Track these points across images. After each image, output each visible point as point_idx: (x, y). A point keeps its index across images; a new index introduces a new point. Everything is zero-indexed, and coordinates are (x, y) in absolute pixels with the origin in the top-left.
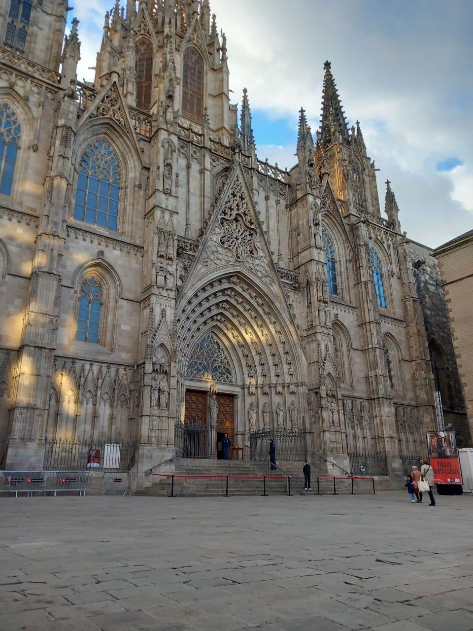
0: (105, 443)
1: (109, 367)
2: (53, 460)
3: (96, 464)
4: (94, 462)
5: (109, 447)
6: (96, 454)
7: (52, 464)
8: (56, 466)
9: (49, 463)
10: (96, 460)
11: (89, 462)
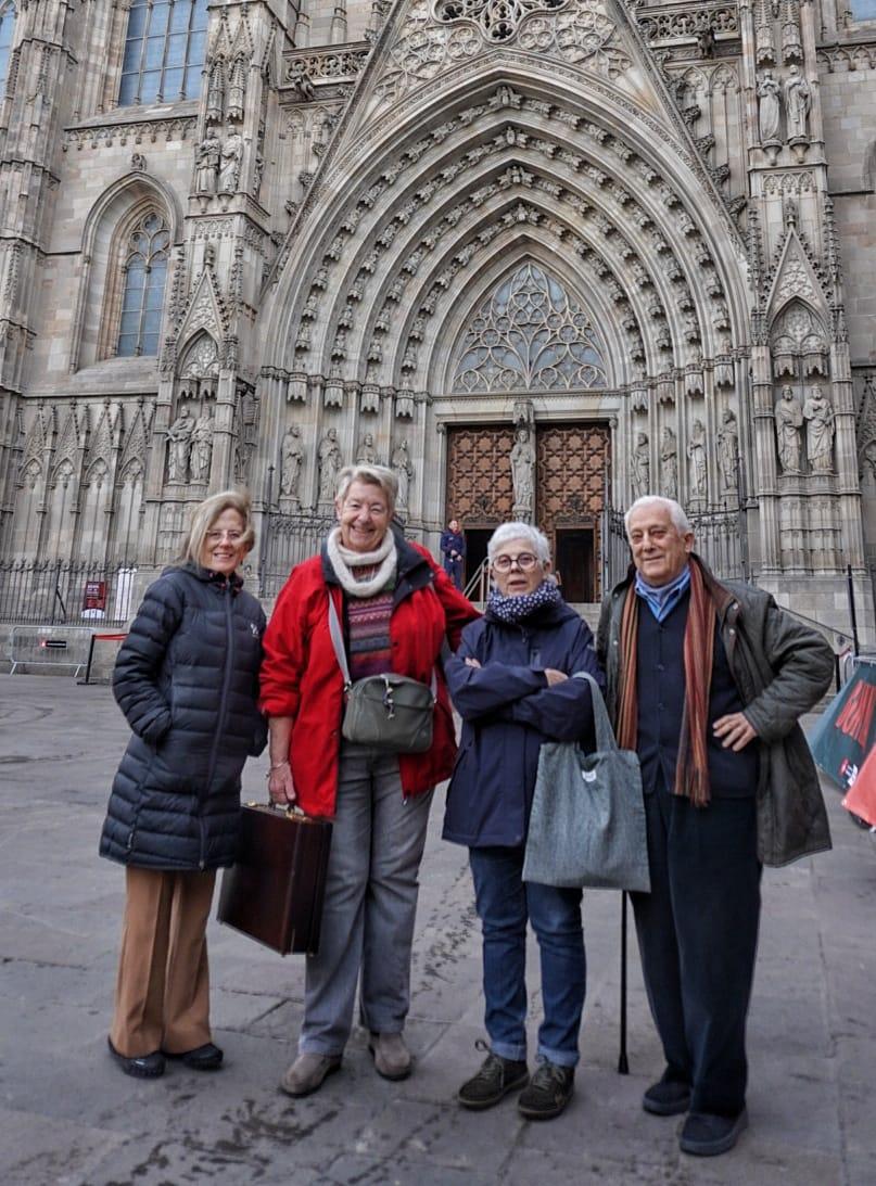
0: (120, 568)
1: (142, 403)
2: (20, 604)
3: (99, 612)
4: (95, 607)
5: (127, 575)
6: (100, 590)
7: (20, 611)
8: (25, 615)
9: (14, 610)
10: (100, 603)
11: (86, 608)
